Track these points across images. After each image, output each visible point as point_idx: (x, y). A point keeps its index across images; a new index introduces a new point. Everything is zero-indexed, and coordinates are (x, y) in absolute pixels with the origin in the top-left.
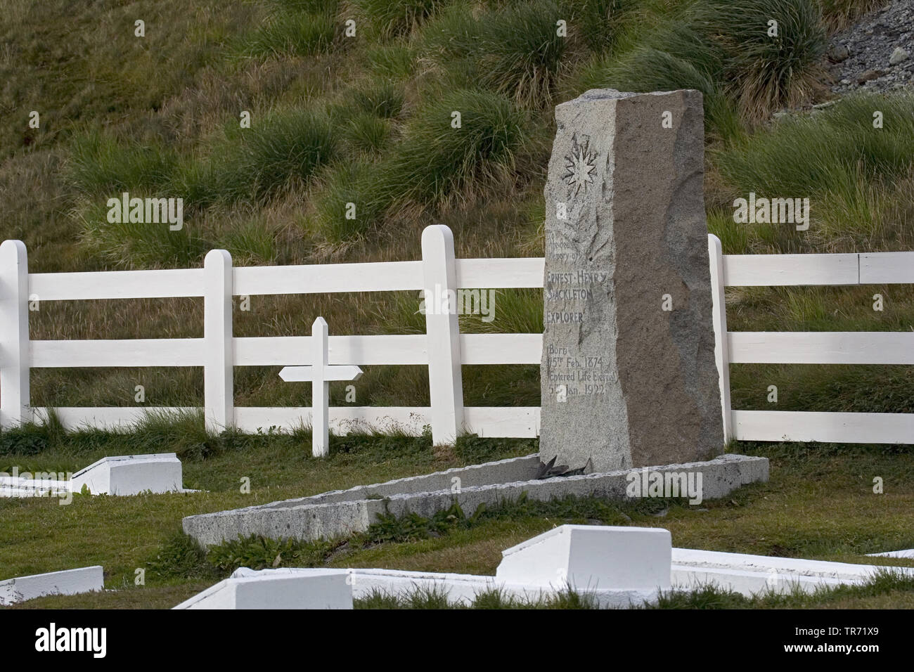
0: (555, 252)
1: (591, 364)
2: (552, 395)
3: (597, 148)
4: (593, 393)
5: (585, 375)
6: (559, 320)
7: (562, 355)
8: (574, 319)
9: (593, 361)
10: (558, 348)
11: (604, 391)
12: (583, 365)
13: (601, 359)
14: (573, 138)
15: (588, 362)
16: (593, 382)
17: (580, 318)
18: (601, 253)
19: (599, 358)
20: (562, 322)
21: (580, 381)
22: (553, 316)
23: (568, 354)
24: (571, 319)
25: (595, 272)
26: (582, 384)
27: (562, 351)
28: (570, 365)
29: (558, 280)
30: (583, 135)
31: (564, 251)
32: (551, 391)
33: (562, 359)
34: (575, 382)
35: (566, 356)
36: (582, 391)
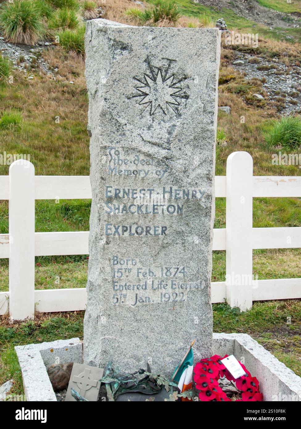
0: (123, 168)
1: (168, 274)
2: (117, 304)
3: (188, 72)
4: (171, 300)
5: (161, 284)
6: (127, 234)
7: (130, 266)
8: (152, 232)
9: (173, 271)
10: (125, 259)
11: (184, 298)
12: (158, 274)
13: (184, 269)
14: (145, 61)
15: (165, 271)
16: (170, 291)
17: (163, 232)
18: (199, 171)
19: (182, 267)
20: (131, 234)
21: (155, 290)
22: (117, 229)
23: (139, 265)
24: (148, 232)
25: (193, 189)
26: (157, 293)
27: (130, 262)
28: (141, 276)
29: (128, 194)
30: (163, 58)
31: (140, 167)
32: (116, 300)
33: (130, 270)
34: (148, 291)
35: (136, 267)
36: (156, 298)
